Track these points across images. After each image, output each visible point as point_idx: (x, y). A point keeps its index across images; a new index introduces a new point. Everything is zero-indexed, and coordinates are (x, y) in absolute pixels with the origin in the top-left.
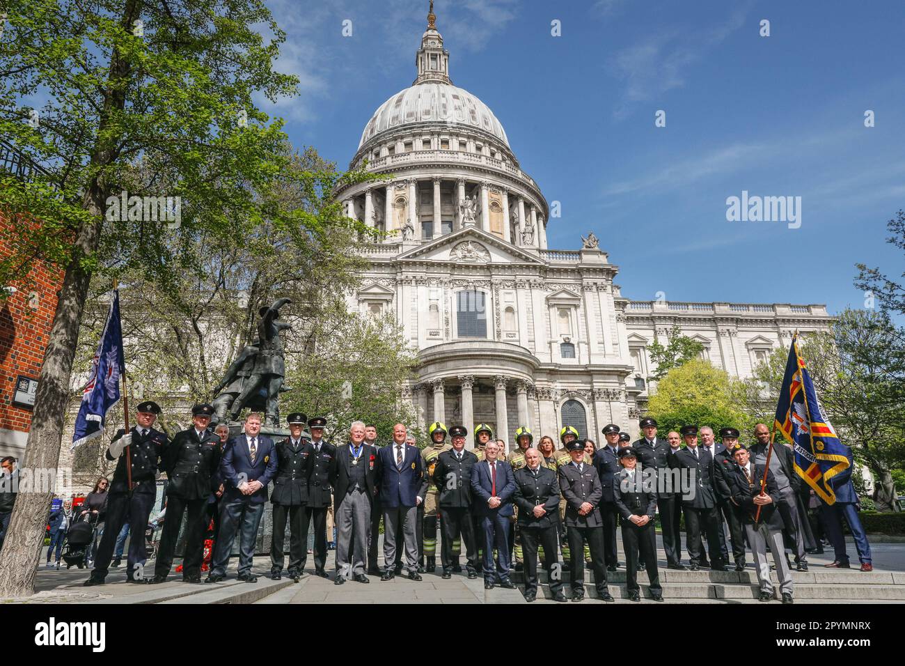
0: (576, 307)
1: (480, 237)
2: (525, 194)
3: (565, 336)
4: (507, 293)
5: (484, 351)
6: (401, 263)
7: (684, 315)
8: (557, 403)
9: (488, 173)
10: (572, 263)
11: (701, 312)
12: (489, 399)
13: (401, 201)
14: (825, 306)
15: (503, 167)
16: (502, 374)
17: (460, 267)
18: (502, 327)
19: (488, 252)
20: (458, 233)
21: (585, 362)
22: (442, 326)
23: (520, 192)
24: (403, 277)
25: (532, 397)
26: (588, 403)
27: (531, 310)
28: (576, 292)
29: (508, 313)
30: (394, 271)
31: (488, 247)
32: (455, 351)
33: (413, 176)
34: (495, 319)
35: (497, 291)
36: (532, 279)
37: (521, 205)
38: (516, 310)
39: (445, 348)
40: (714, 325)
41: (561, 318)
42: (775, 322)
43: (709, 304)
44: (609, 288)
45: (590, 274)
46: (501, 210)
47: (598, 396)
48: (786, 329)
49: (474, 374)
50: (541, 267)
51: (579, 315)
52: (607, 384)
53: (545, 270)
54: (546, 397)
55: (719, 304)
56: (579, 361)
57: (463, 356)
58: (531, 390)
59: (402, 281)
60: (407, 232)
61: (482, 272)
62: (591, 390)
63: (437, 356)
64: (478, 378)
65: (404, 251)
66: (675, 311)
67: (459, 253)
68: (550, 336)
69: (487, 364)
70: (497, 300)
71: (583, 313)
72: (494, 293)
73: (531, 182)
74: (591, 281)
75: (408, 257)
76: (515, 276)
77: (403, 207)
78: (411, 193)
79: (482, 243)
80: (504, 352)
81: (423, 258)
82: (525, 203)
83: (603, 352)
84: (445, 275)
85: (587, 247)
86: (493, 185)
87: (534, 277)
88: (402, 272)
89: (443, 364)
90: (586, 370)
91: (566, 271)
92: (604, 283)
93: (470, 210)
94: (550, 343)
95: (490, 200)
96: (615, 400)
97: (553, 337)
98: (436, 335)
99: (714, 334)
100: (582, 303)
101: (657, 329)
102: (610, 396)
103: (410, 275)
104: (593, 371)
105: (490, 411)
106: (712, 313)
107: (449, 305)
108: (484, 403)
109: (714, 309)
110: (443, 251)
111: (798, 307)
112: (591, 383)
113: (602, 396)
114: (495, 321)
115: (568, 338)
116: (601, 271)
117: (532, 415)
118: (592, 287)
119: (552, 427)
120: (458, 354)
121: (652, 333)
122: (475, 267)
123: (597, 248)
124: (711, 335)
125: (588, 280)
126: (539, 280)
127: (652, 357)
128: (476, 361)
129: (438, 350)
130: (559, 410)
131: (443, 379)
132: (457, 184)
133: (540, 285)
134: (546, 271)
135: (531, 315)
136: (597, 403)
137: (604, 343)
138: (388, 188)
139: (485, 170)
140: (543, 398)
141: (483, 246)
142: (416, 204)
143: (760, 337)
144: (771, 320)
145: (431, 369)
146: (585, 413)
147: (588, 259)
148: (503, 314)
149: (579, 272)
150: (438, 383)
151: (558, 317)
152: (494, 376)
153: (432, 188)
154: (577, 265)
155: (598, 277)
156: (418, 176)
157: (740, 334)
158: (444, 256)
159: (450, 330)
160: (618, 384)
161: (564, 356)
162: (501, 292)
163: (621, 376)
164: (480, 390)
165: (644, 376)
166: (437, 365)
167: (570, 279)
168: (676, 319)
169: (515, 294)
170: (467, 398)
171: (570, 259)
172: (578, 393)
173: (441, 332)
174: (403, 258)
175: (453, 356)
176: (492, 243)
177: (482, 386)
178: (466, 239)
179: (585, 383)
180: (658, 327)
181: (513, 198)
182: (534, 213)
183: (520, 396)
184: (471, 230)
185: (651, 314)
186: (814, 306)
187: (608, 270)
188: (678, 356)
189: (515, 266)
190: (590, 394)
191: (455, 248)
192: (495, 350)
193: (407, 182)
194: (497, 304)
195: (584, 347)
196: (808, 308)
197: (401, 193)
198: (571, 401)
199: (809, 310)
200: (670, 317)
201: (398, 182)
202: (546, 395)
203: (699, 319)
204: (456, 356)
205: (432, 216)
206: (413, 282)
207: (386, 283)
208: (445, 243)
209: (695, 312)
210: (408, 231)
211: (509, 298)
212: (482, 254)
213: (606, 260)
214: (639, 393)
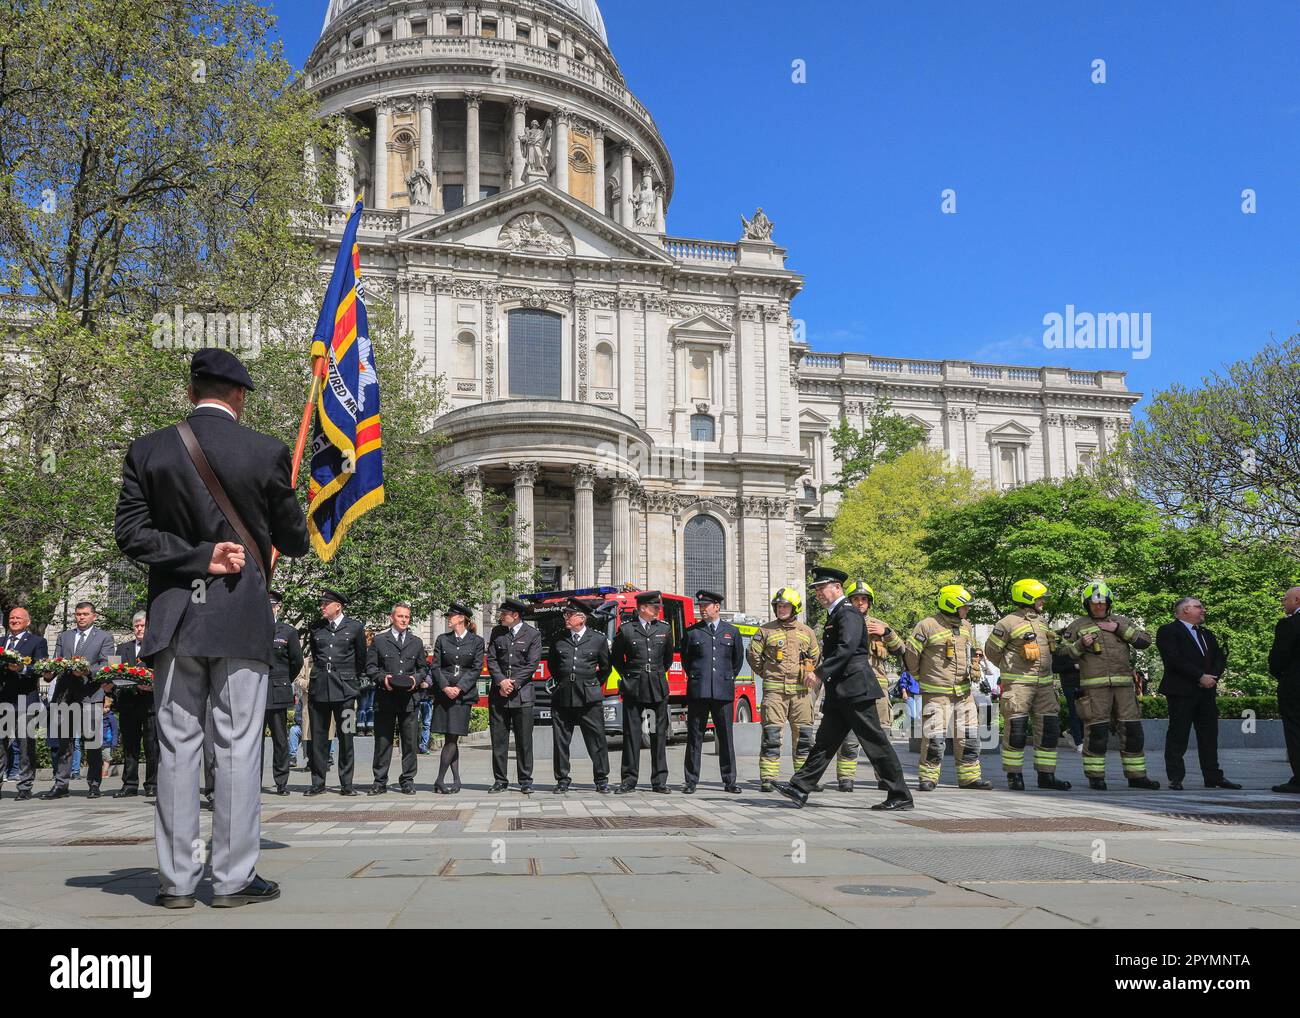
0: (723, 348)
1: (556, 204)
2: (635, 141)
3: (700, 402)
4: (601, 317)
5: (560, 418)
6: (406, 248)
7: (894, 380)
8: (678, 518)
9: (571, 91)
10: (722, 266)
11: (921, 377)
12: (563, 508)
13: (405, 139)
14: (1123, 374)
15: (599, 83)
16: (588, 463)
17: (517, 262)
18: (589, 380)
19: (569, 236)
20: (515, 195)
21: (731, 448)
22: (481, 372)
23: (626, 137)
24: (410, 276)
25: (636, 507)
26: (730, 521)
27: (642, 350)
28: (724, 320)
29: (600, 355)
30: (392, 265)
31: (570, 226)
32: (506, 417)
33: (428, 89)
34: (577, 364)
35: (582, 311)
36: (648, 291)
37: (628, 162)
38: (615, 349)
39: (486, 411)
40: (941, 399)
41: (694, 368)
42: (1041, 399)
43: (937, 364)
44: (784, 318)
45: (752, 289)
46: (590, 170)
47: (748, 508)
48: (1057, 412)
49: (540, 459)
50: (666, 270)
51: (727, 364)
52: (766, 489)
53: (673, 278)
54: (660, 508)
55: (954, 364)
56: (721, 448)
57: (520, 426)
58: (636, 493)
59: (407, 283)
60: (418, 187)
61: (557, 274)
62: (738, 499)
63: (472, 426)
64: (544, 469)
65: (412, 224)
66: (879, 373)
67: (516, 236)
68: (673, 400)
69: (562, 443)
70: (583, 329)
71: (734, 361)
72: (578, 315)
73: (648, 119)
74: (753, 302)
75: (420, 237)
76: (617, 284)
77: (409, 151)
78: (424, 123)
79: (559, 217)
80: (594, 422)
81: (448, 242)
82: (634, 161)
83: (764, 432)
84: (488, 278)
85: (751, 236)
86: (580, 119)
87: (652, 289)
88: (406, 267)
89: (481, 441)
90: (732, 462)
91: (710, 280)
92: (776, 307)
93: (538, 149)
94: (673, 413)
95: (571, 148)
96: (776, 516)
97: (678, 402)
98: (468, 390)
99: (938, 415)
100: (733, 342)
101: (846, 403)
102: (770, 509)
103: (424, 273)
104: (745, 464)
105: (562, 529)
106: (940, 378)
107: (494, 335)
108: (552, 514)
109: (943, 372)
110: (484, 229)
111: (1080, 374)
112: (739, 486)
113: (756, 509)
114: (577, 368)
115: (705, 405)
116: (774, 283)
117: (635, 537)
118: (754, 312)
119: (667, 559)
120: (510, 422)
121: (836, 409)
122: (544, 264)
123: (768, 241)
124: (932, 417)
125: (749, 299)
126: (661, 294)
127: (836, 449)
128: (542, 437)
129: (473, 414)
130: (680, 531)
131: (481, 467)
132: (512, 110)
133: (661, 304)
134: (673, 280)
135: (643, 359)
136: (747, 522)
137: (766, 418)
138: (380, 110)
139: (564, 85)
140: (655, 510)
141: (561, 225)
142: (433, 146)
143: (1012, 424)
144: (1035, 395)
145: (460, 449)
146: (724, 538)
147: (751, 259)
148: (591, 355)
149: (733, 283)
150: (472, 475)
151: (690, 367)
152: (574, 466)
153: (463, 118)
154: (730, 270)
155: (765, 294)
156: (437, 89)
157: (981, 418)
158: (487, 238)
159: (496, 381)
160: (784, 490)
161: (696, 437)
162: (591, 314)
163: (790, 475)
164: (546, 491)
165: (816, 484)
166: (471, 444)
167: (713, 297)
168: (878, 388)
169: (615, 320)
170: (525, 503)
171: (718, 257)
172: (716, 503)
173: (478, 385)
174: (408, 239)
175: (501, 427)
176: (579, 219)
177: (549, 485)
178: (528, 208)
179: (727, 486)
180: (848, 399)
181: (614, 148)
182: (648, 181)
183: (617, 503)
184: (539, 191)
185: (839, 376)
186: (1108, 374)
187: (785, 282)
188: (881, 448)
189: (619, 266)
190: (735, 505)
191: (508, 225)
192: (578, 417)
193: (416, 100)
194: (583, 337)
195: (730, 423)
196: (1096, 377)
197: (406, 121)
198: (702, 517)
199: (1097, 381)
200: (870, 383)
201: (399, 99)
202: (661, 505)
203: (919, 388)
204: (506, 427)
205: (463, 173)
206: (428, 287)
207: (377, 287)
208: (489, 213)
209: (914, 376)
210: (420, 186)
211: (605, 326)
212: (558, 240)
213: (782, 264)
214: (810, 509)
